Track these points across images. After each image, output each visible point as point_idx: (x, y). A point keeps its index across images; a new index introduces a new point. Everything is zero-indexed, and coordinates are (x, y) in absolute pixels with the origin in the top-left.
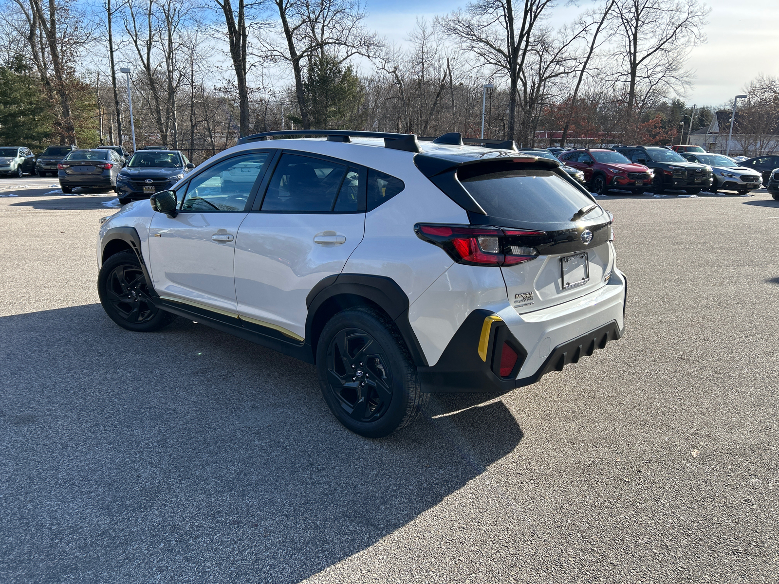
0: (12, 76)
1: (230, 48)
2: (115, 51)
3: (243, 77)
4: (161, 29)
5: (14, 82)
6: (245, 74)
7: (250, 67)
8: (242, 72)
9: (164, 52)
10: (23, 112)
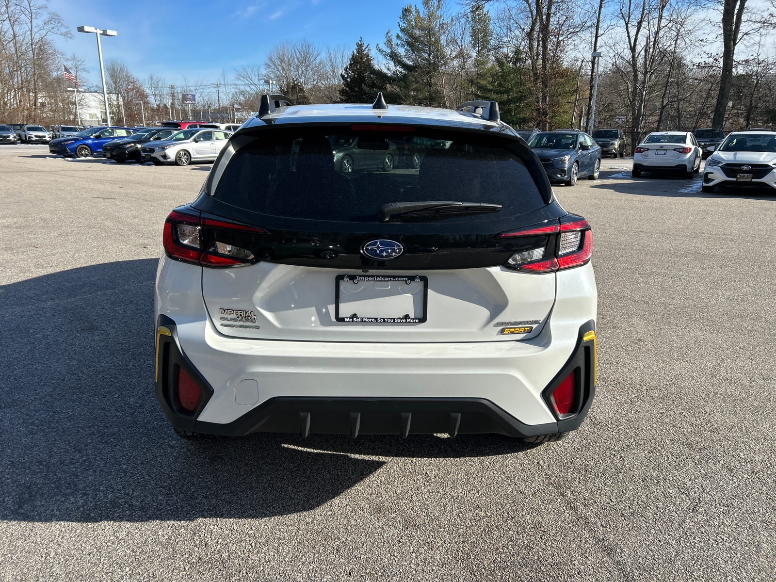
0: (508, 69)
1: (722, 17)
2: (600, 36)
3: (731, 48)
4: (651, 7)
5: (510, 74)
6: (735, 44)
7: (743, 36)
8: (730, 43)
9: (649, 30)
10: (512, 100)
